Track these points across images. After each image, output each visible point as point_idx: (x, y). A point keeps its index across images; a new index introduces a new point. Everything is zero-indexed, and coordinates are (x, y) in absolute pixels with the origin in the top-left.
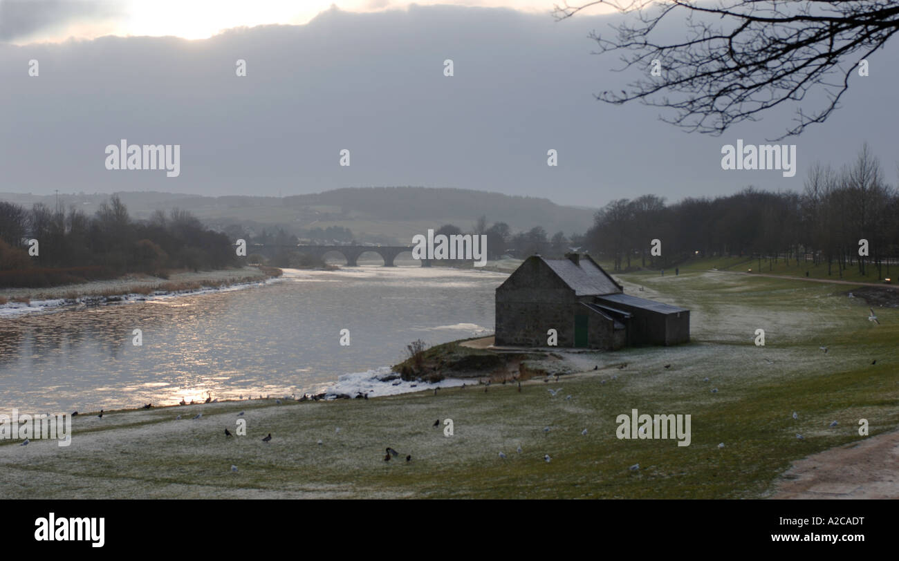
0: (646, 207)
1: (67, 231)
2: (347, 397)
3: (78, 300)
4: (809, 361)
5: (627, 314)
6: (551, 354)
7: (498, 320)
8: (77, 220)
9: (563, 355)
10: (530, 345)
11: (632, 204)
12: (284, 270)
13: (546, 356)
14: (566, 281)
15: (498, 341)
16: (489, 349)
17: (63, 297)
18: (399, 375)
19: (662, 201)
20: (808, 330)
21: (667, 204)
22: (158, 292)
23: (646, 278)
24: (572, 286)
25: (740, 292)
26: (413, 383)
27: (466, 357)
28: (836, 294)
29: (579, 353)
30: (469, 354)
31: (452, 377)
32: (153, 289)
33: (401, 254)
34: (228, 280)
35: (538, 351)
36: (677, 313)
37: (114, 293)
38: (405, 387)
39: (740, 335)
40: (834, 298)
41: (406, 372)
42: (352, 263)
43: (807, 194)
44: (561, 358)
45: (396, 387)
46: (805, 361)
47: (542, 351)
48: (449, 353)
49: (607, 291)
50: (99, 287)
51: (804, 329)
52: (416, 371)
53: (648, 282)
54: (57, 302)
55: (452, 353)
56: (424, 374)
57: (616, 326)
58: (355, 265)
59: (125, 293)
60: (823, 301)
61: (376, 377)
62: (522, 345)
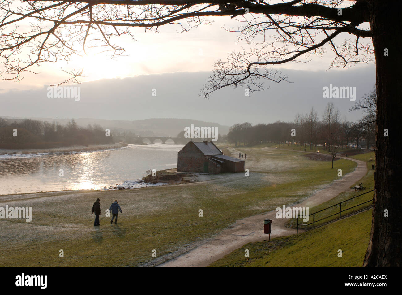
0: (245, 126)
1: (56, 130)
2: (124, 188)
3: (54, 153)
4: (279, 179)
5: (222, 162)
6: (195, 175)
7: (179, 163)
8: (59, 127)
9: (198, 175)
10: (189, 172)
11: (241, 125)
12: (128, 144)
13: (193, 176)
14: (201, 150)
15: (178, 170)
16: (175, 173)
17: (49, 152)
18: (144, 181)
19: (251, 125)
20: (286, 168)
21: (253, 125)
22: (82, 151)
23: (243, 149)
24: (203, 152)
25: (272, 154)
26: (147, 184)
27: (166, 175)
28: (302, 156)
29: (204, 175)
30: (167, 174)
31: (160, 182)
32: (81, 150)
33: (168, 140)
34: (107, 148)
35: (190, 174)
36: (239, 162)
37: (67, 151)
38: (145, 185)
39: (263, 169)
40: (300, 157)
41: (146, 180)
42: (152, 142)
43: (295, 123)
44: (197, 176)
45: (142, 185)
46: (278, 179)
47: (192, 174)
48: (160, 174)
49: (217, 154)
50: (62, 149)
51: (285, 167)
52: (149, 180)
53: (243, 151)
54: (47, 153)
55: (162, 174)
56: (151, 181)
57: (217, 166)
58: (153, 143)
59: (71, 151)
60: (296, 158)
61: (136, 182)
62: (186, 172)
